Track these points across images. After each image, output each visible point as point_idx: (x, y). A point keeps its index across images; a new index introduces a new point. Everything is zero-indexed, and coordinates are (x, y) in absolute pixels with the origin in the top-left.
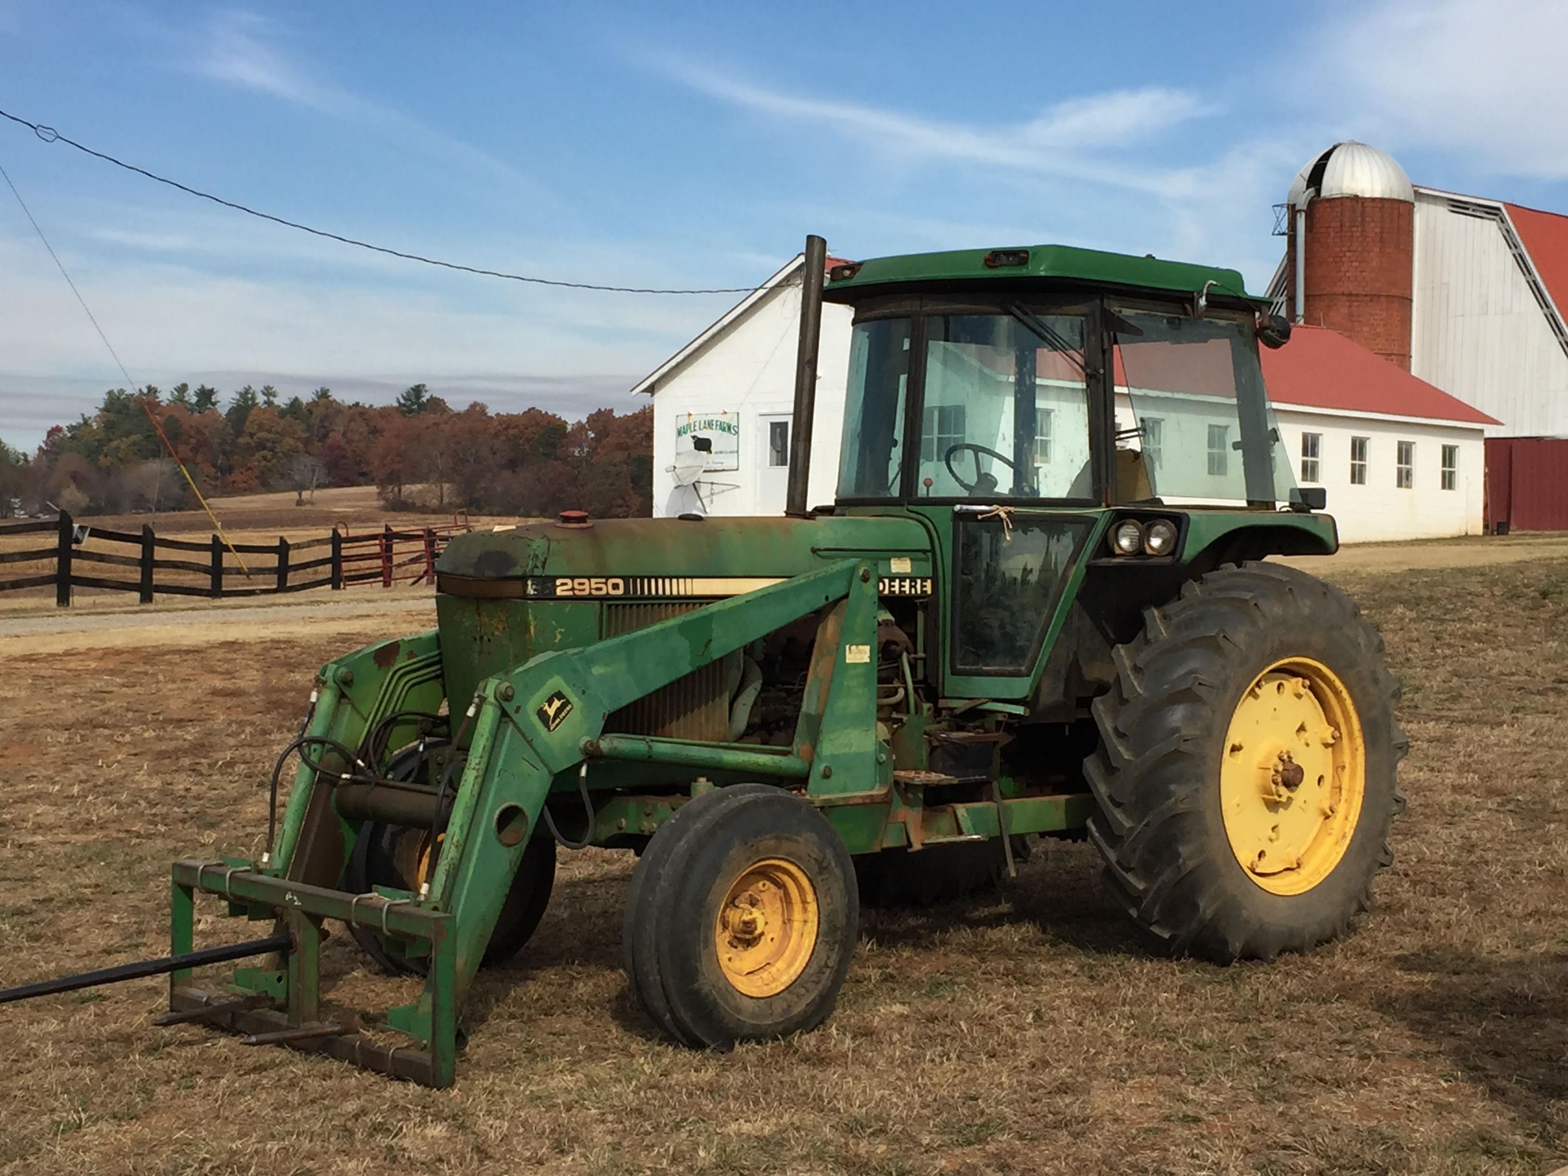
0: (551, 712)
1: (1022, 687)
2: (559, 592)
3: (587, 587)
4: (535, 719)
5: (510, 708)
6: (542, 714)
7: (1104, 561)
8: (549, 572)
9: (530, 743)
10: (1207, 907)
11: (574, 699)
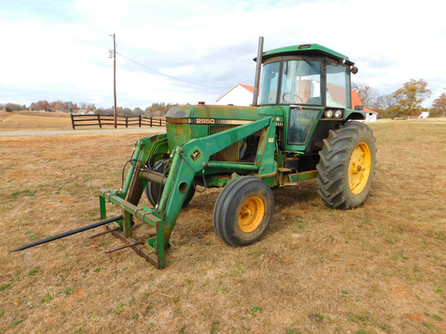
0: (195, 156)
1: (303, 148)
2: (197, 122)
3: (205, 121)
4: (190, 158)
5: (183, 155)
6: (192, 156)
7: (323, 119)
8: (194, 116)
9: (189, 165)
10: (343, 199)
11: (201, 152)
